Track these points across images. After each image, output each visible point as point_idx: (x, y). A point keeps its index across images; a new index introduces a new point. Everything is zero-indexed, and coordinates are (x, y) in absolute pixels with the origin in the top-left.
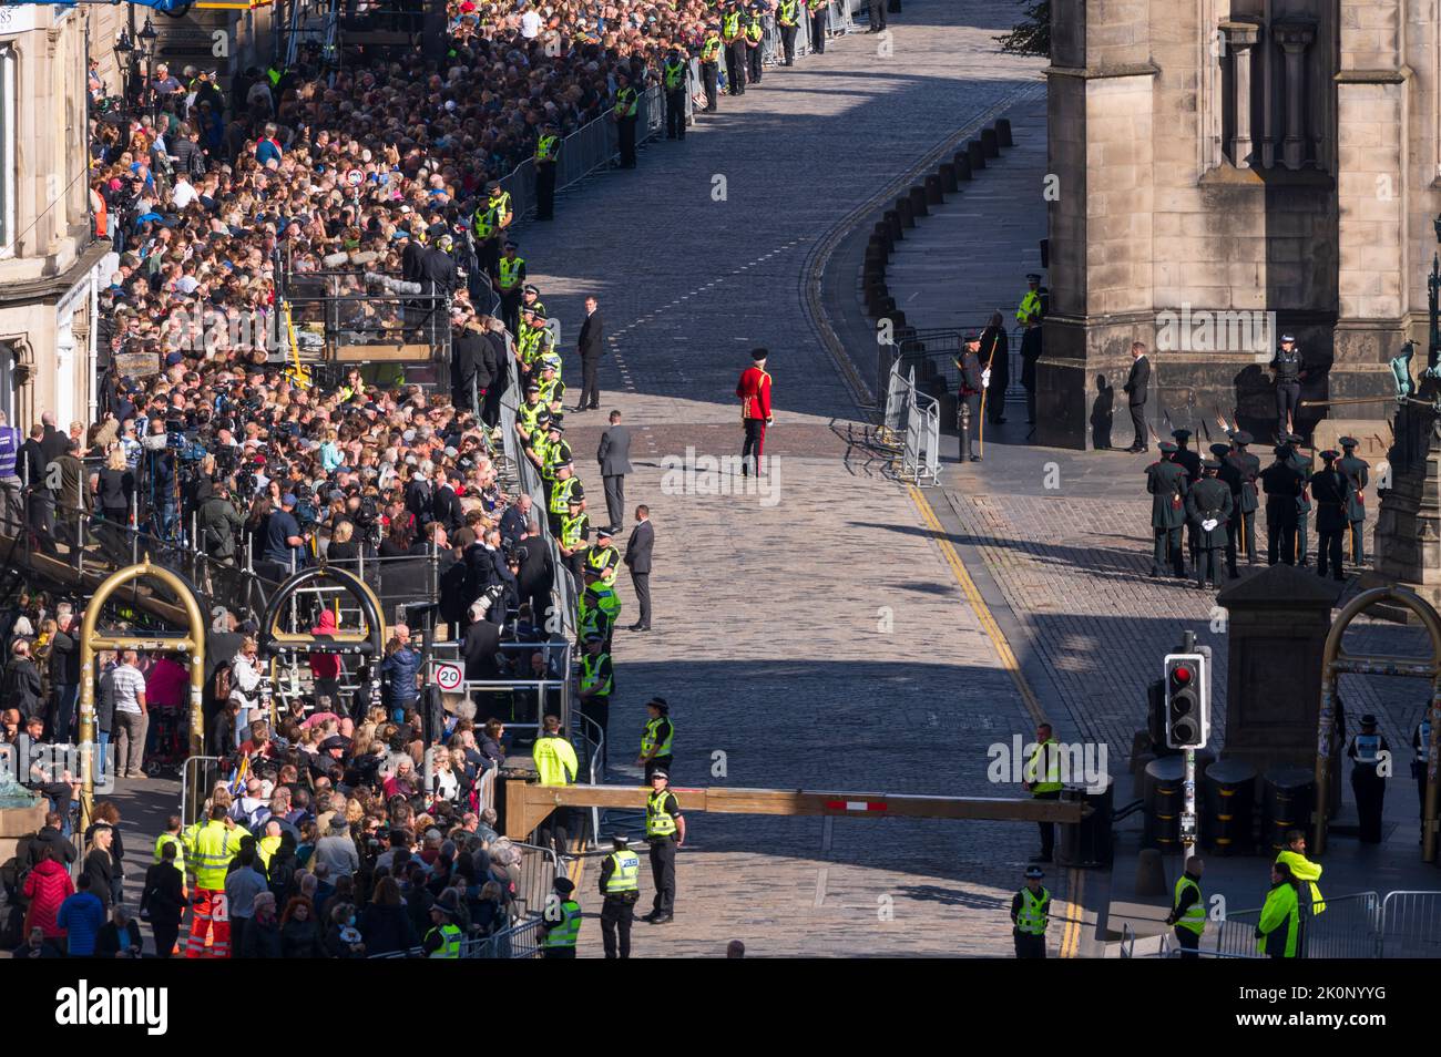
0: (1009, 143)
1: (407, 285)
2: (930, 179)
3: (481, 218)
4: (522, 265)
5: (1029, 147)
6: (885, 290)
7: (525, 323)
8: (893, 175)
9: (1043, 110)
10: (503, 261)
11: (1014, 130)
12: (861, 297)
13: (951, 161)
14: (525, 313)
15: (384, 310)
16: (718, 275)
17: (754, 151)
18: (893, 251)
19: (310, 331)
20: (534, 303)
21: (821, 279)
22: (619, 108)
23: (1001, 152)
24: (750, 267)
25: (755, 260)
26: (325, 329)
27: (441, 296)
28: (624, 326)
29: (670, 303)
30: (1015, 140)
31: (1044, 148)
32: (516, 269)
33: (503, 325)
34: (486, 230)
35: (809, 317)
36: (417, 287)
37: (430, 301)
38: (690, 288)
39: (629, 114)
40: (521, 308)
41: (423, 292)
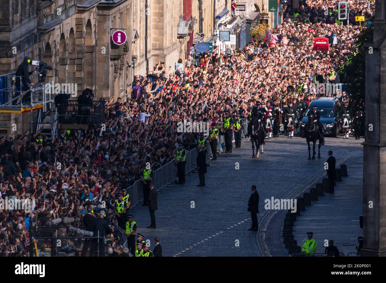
0: (346, 175)
1: (87, 232)
2: (312, 190)
3: (119, 204)
4: (135, 225)
5: (354, 177)
6: (292, 237)
7: (138, 249)
8: (296, 188)
9: (361, 161)
10: (128, 223)
11: (348, 170)
12: (282, 240)
13: (321, 182)
14: (138, 245)
15: (77, 244)
16: (221, 230)
17: (236, 177)
18: (296, 220)
19: (45, 252)
20: (142, 241)
21: (265, 232)
22: (178, 158)
23: (343, 178)
24: (234, 226)
25: (236, 223)
26: (52, 251)
27: (102, 237)
28: (180, 251)
29: (200, 242)
30: (348, 174)
31: (362, 177)
32: (132, 226)
33: (128, 250)
34: (121, 210)
35: (260, 248)
36: (92, 233)
37: (97, 239)
38: (209, 236)
39: (183, 161)
40: (136, 243)
41: (94, 235)
